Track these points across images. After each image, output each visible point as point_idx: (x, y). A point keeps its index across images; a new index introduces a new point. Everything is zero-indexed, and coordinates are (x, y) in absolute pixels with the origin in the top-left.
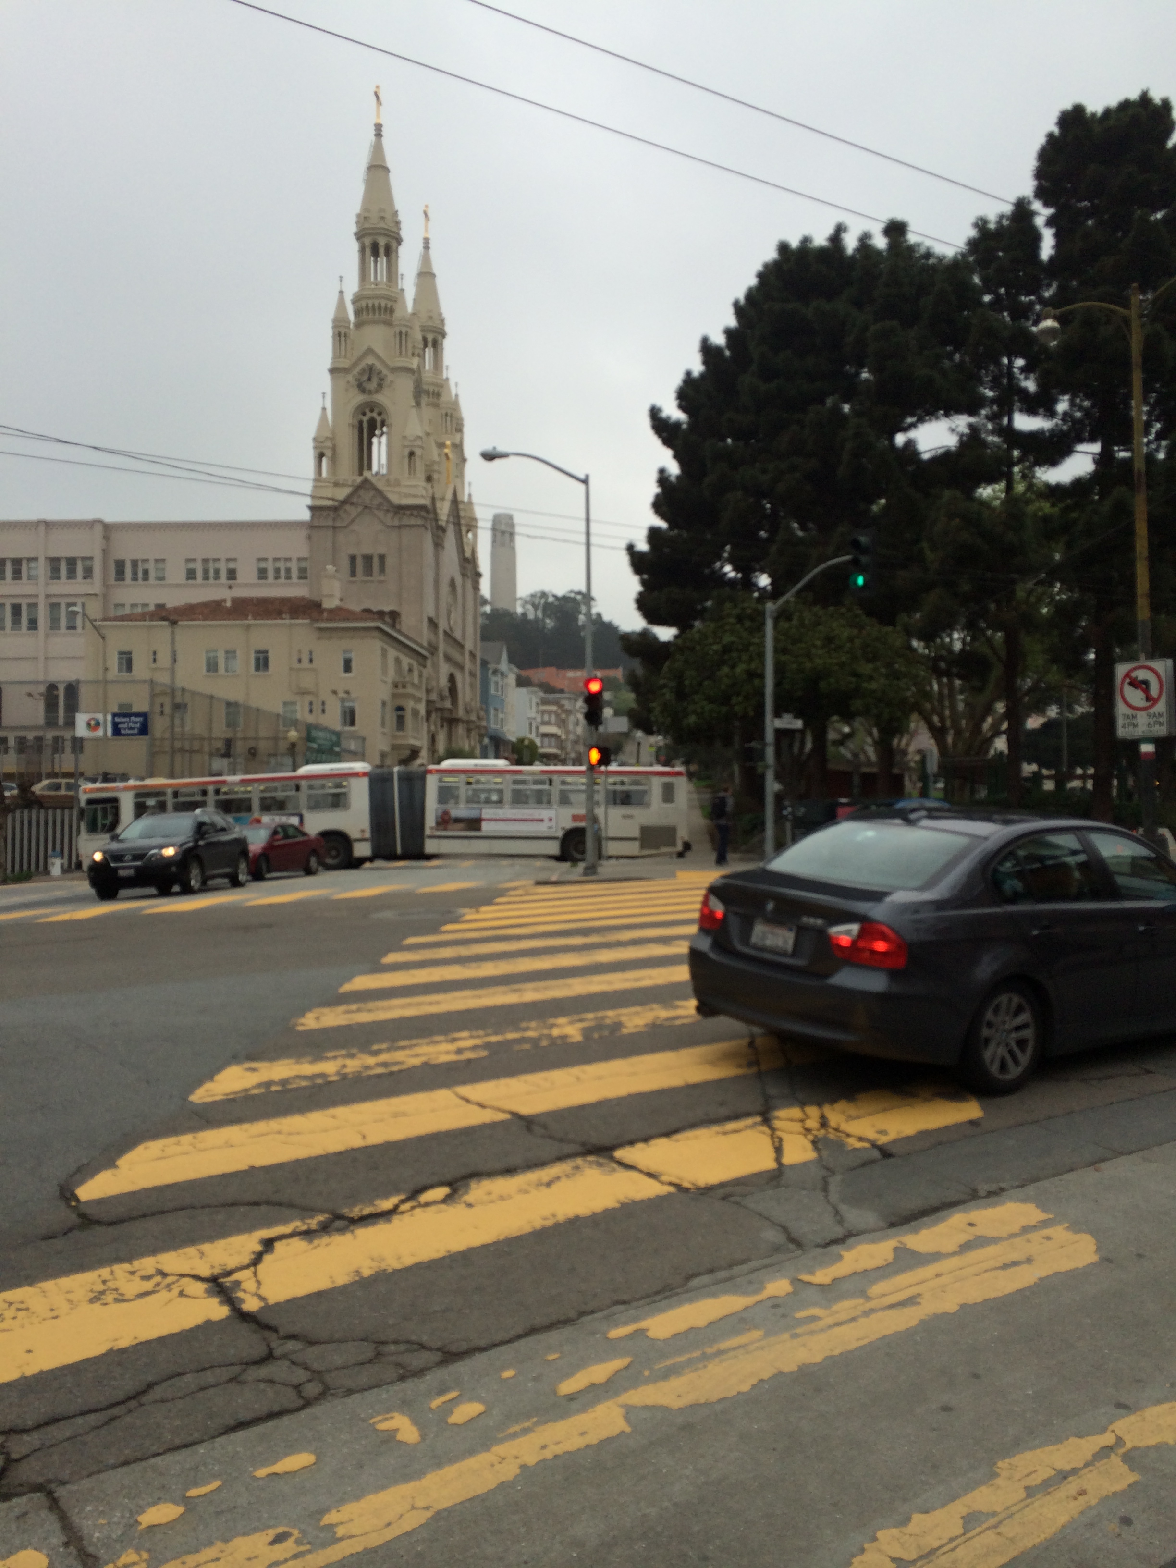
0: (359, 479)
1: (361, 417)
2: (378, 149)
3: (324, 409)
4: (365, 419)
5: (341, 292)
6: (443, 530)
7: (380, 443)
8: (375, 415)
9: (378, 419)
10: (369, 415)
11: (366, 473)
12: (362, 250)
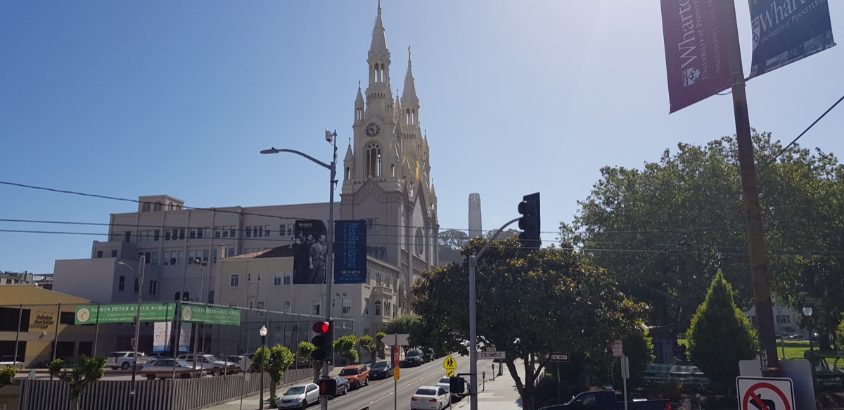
0: (366, 180)
1: (368, 148)
2: (379, 20)
3: (350, 145)
4: (370, 150)
5: (360, 89)
6: (413, 204)
8: (375, 147)
9: (377, 149)
10: (372, 147)
11: (370, 176)
12: (371, 68)
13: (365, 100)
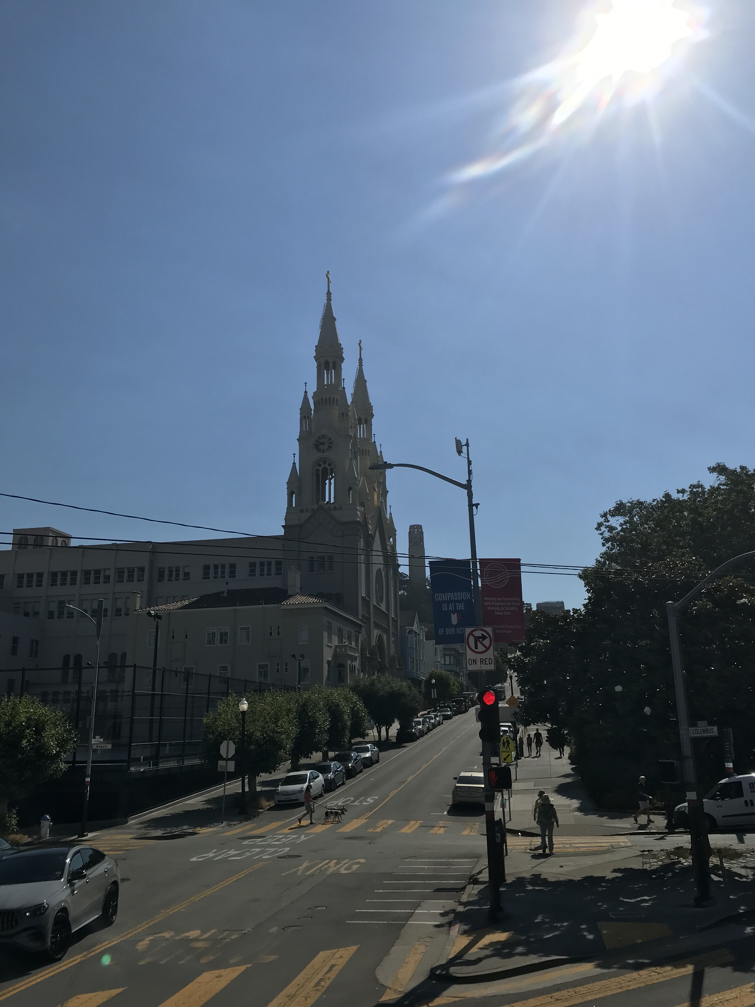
0: (316, 507)
1: (318, 467)
2: (328, 309)
3: (294, 463)
4: (320, 468)
5: (306, 392)
6: (373, 537)
7: (330, 484)
8: (326, 465)
9: (329, 468)
10: (323, 466)
11: (321, 503)
12: (319, 367)
13: (312, 407)
